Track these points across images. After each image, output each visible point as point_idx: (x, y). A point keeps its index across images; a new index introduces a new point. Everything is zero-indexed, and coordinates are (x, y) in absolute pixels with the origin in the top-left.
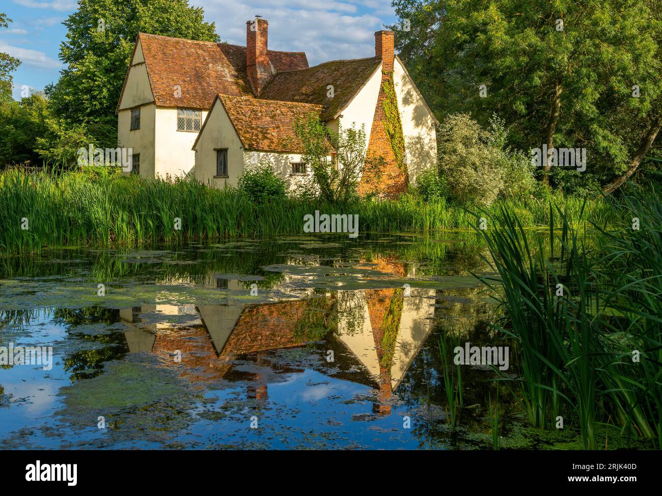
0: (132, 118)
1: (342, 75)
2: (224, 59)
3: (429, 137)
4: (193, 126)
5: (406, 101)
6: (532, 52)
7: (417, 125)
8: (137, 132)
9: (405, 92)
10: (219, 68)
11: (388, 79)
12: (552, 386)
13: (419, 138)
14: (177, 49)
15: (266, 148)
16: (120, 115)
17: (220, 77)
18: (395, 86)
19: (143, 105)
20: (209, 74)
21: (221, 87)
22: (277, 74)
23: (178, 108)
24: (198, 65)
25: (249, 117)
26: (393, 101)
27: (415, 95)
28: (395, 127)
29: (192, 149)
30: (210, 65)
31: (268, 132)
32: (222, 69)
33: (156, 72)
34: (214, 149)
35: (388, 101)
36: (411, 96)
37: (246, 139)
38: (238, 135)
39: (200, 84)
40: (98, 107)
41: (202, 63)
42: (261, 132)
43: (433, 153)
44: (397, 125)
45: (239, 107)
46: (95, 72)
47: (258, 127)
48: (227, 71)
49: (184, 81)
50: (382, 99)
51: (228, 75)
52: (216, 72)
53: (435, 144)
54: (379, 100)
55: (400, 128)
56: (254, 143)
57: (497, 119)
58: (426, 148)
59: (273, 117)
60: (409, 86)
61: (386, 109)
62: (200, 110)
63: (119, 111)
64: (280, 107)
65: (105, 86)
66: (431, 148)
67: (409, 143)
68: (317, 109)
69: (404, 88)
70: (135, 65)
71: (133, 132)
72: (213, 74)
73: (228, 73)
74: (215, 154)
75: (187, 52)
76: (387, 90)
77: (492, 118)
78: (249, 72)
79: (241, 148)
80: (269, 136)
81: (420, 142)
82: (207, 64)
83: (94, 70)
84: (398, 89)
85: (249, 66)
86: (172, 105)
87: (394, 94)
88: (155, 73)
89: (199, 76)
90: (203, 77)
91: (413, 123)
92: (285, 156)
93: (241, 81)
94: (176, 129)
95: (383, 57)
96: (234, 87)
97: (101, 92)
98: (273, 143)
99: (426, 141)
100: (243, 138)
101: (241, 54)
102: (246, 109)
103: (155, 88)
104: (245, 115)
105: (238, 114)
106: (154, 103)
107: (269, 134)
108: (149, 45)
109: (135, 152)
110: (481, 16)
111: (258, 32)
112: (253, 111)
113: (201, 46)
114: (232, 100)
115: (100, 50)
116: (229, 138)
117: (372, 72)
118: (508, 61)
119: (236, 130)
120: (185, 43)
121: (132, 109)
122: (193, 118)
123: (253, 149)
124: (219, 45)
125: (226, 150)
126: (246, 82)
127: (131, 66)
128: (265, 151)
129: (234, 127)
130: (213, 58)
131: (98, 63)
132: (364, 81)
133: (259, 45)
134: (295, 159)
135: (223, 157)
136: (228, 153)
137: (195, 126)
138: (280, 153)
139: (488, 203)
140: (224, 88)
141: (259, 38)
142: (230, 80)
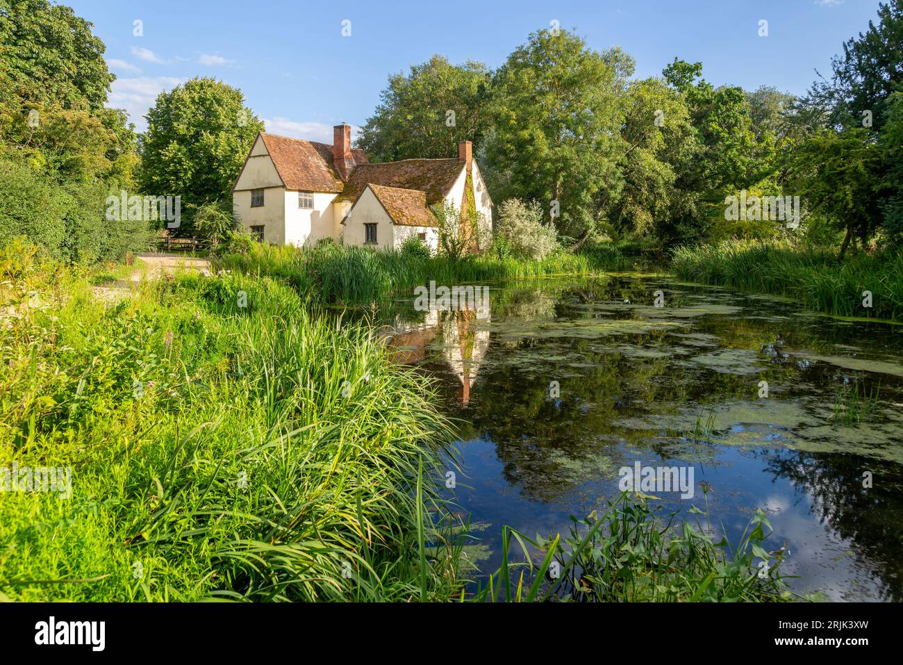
0: (253, 198)
1: (429, 170)
2: (316, 153)
3: (488, 213)
5: (478, 190)
6: (565, 160)
7: (483, 206)
8: (260, 208)
9: (478, 183)
13: (484, 215)
14: (286, 145)
15: (406, 223)
16: (235, 195)
17: (318, 167)
18: (473, 179)
19: (267, 188)
20: (311, 165)
21: (321, 174)
22: (358, 166)
23: (300, 191)
24: (303, 158)
25: (390, 200)
26: (472, 189)
27: (483, 186)
29: (341, 224)
30: (310, 158)
31: (403, 211)
32: (317, 161)
33: (279, 163)
34: (364, 224)
35: (469, 190)
36: (481, 186)
37: (394, 216)
38: (388, 214)
39: (308, 172)
40: (182, 186)
41: (304, 156)
42: (400, 211)
43: (490, 224)
44: (474, 206)
46: (181, 158)
47: (397, 208)
48: (321, 162)
49: (298, 170)
51: (322, 166)
52: (315, 163)
53: (491, 218)
54: (465, 189)
55: (475, 208)
56: (399, 219)
58: (487, 221)
60: (480, 179)
61: (468, 195)
62: (312, 192)
63: (234, 191)
64: (403, 193)
66: (489, 221)
67: (479, 218)
68: (422, 194)
69: (477, 181)
70: (255, 157)
71: (255, 209)
72: (314, 165)
73: (322, 164)
74: (363, 227)
75: (293, 148)
76: (469, 182)
77: (532, 202)
78: (336, 164)
79: (390, 222)
80: (404, 214)
81: (484, 217)
82: (308, 157)
83: (181, 156)
84: (474, 181)
85: (337, 159)
86: (296, 189)
87: (472, 184)
89: (306, 167)
90: (308, 167)
91: (481, 204)
92: (415, 228)
93: (331, 170)
94: (298, 207)
95: (466, 159)
96: (329, 175)
97: (186, 173)
98: (407, 219)
99: (487, 217)
100: (392, 216)
101: (325, 150)
103: (282, 175)
104: (387, 199)
105: (383, 198)
106: (284, 186)
108: (269, 142)
109: (258, 224)
110: (525, 134)
111: (345, 135)
112: (390, 196)
113: (300, 143)
114: (377, 188)
115: (182, 140)
116: (378, 215)
117: (461, 169)
118: (548, 165)
119: (386, 210)
120: (290, 141)
121: (251, 190)
122: (308, 198)
123: (399, 224)
124: (311, 142)
125: (375, 224)
126: (335, 171)
127: (249, 156)
128: (405, 225)
129: (384, 208)
130: (310, 152)
131: (179, 150)
132: (456, 175)
133: (346, 144)
134: (421, 230)
135: (371, 229)
136: (378, 226)
137: (309, 204)
138: (412, 226)
139: (539, 259)
140: (323, 176)
141: (346, 139)
142: (325, 170)
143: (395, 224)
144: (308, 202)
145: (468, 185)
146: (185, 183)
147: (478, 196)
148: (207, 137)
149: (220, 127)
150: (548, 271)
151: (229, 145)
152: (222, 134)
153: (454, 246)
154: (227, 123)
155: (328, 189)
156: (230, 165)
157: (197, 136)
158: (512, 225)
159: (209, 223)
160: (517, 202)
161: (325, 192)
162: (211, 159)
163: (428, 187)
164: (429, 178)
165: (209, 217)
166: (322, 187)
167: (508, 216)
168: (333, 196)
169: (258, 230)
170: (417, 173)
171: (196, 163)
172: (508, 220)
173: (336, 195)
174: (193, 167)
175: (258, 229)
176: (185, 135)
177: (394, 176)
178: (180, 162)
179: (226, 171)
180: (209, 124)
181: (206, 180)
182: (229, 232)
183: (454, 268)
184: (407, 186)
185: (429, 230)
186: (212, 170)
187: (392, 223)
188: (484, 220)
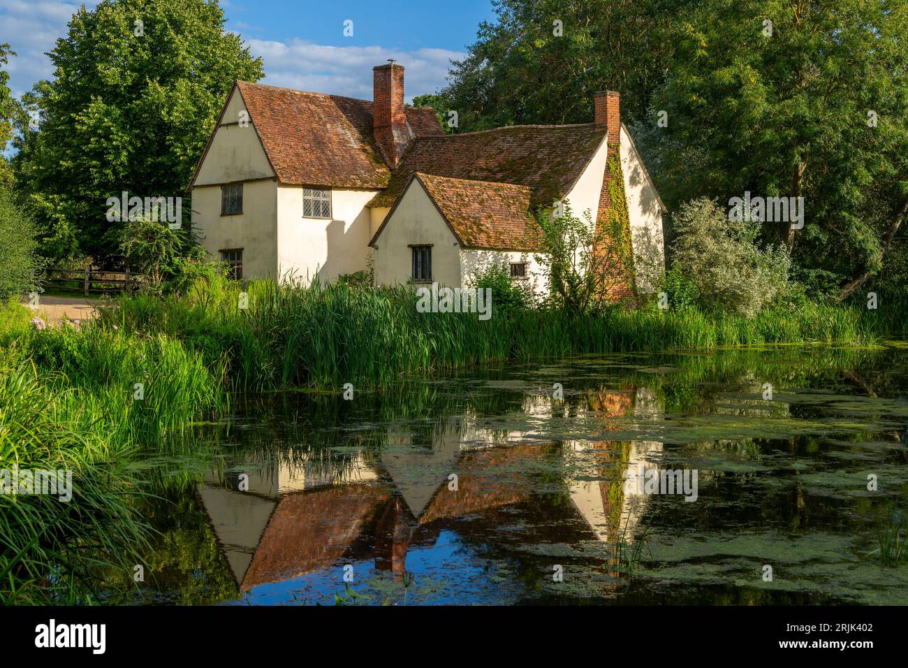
0: (224, 200)
1: (541, 146)
2: (342, 117)
3: (656, 226)
4: (321, 211)
5: (634, 181)
7: (644, 212)
8: (237, 218)
9: (632, 169)
10: (340, 130)
11: (614, 156)
13: (646, 229)
14: (285, 103)
15: (486, 245)
16: (195, 192)
17: (343, 143)
18: (622, 163)
19: (247, 181)
20: (329, 138)
21: (348, 156)
22: (417, 140)
23: (306, 187)
24: (314, 125)
25: (456, 203)
26: (619, 182)
27: (642, 175)
28: (622, 216)
29: (369, 246)
30: (329, 126)
31: (482, 223)
32: (343, 132)
33: (269, 136)
34: (409, 246)
35: (614, 182)
36: (638, 174)
37: (462, 233)
38: (452, 228)
39: (323, 152)
41: (318, 123)
42: (474, 223)
43: (660, 247)
44: (623, 213)
45: (442, 190)
46: (109, 127)
47: (469, 216)
48: (349, 134)
50: (608, 179)
51: (352, 140)
52: (337, 135)
53: (662, 236)
54: (605, 181)
55: (627, 217)
56: (471, 237)
58: (653, 241)
59: (481, 203)
60: (636, 162)
61: (611, 192)
62: (329, 188)
63: (195, 187)
64: (485, 189)
66: (658, 242)
67: (636, 236)
68: (524, 191)
69: (631, 165)
70: (228, 125)
71: (227, 219)
72: (334, 138)
73: (352, 138)
74: (409, 254)
75: (297, 108)
76: (613, 168)
78: (377, 136)
79: (455, 244)
80: (483, 228)
81: (647, 234)
82: (325, 124)
83: (110, 124)
84: (624, 167)
85: (379, 127)
86: (299, 182)
87: (621, 172)
88: (267, 138)
89: (319, 142)
90: (324, 143)
91: (640, 209)
92: (504, 254)
93: (368, 147)
94: (302, 215)
95: (608, 125)
96: (363, 157)
98: (491, 237)
99: (653, 233)
100: (458, 232)
101: (360, 110)
102: (450, 193)
103: (273, 158)
104: (451, 201)
105: (444, 199)
106: (275, 179)
107: (482, 225)
108: (252, 98)
109: (233, 246)
110: (725, 75)
111: (393, 82)
112: (458, 195)
113: (311, 99)
114: (433, 181)
115: (112, 95)
116: (434, 231)
117: (596, 145)
118: (768, 134)
119: (447, 222)
120: (293, 95)
121: (223, 186)
122: (321, 199)
123: (472, 246)
124: (332, 98)
125: (429, 247)
126: (376, 149)
127: (219, 125)
128: (485, 249)
129: (444, 216)
130: (329, 115)
131: (107, 114)
132: (588, 155)
133: (395, 99)
134: (516, 257)
135: (422, 256)
136: (434, 250)
137: (323, 210)
138: (499, 250)
139: (751, 314)
140: (352, 158)
141: (395, 90)
142: (355, 147)
143: (463, 247)
144: (321, 207)
145: (612, 174)
146: (115, 173)
147: (633, 194)
148: (156, 90)
149: (178, 72)
150: (769, 337)
151: (194, 103)
152: (182, 84)
153: (573, 287)
154: (191, 63)
155: (359, 183)
156: (192, 139)
157: (137, 88)
158: (700, 248)
159: (145, 244)
160: (708, 205)
161: (354, 188)
162: (163, 128)
163: (537, 178)
164: (540, 161)
165: (146, 233)
166: (347, 179)
167: (693, 232)
168: (369, 196)
169: (233, 259)
170: (521, 152)
171: (137, 136)
172: (690, 239)
173: (374, 194)
174: (130, 143)
175: (232, 255)
176: (117, 86)
177: (478, 157)
178: (107, 135)
179: (185, 149)
180: (160, 66)
181: (155, 166)
182: (176, 260)
183: (572, 329)
184: (499, 175)
185: (530, 257)
186: (164, 149)
187: (458, 246)
188: (646, 239)
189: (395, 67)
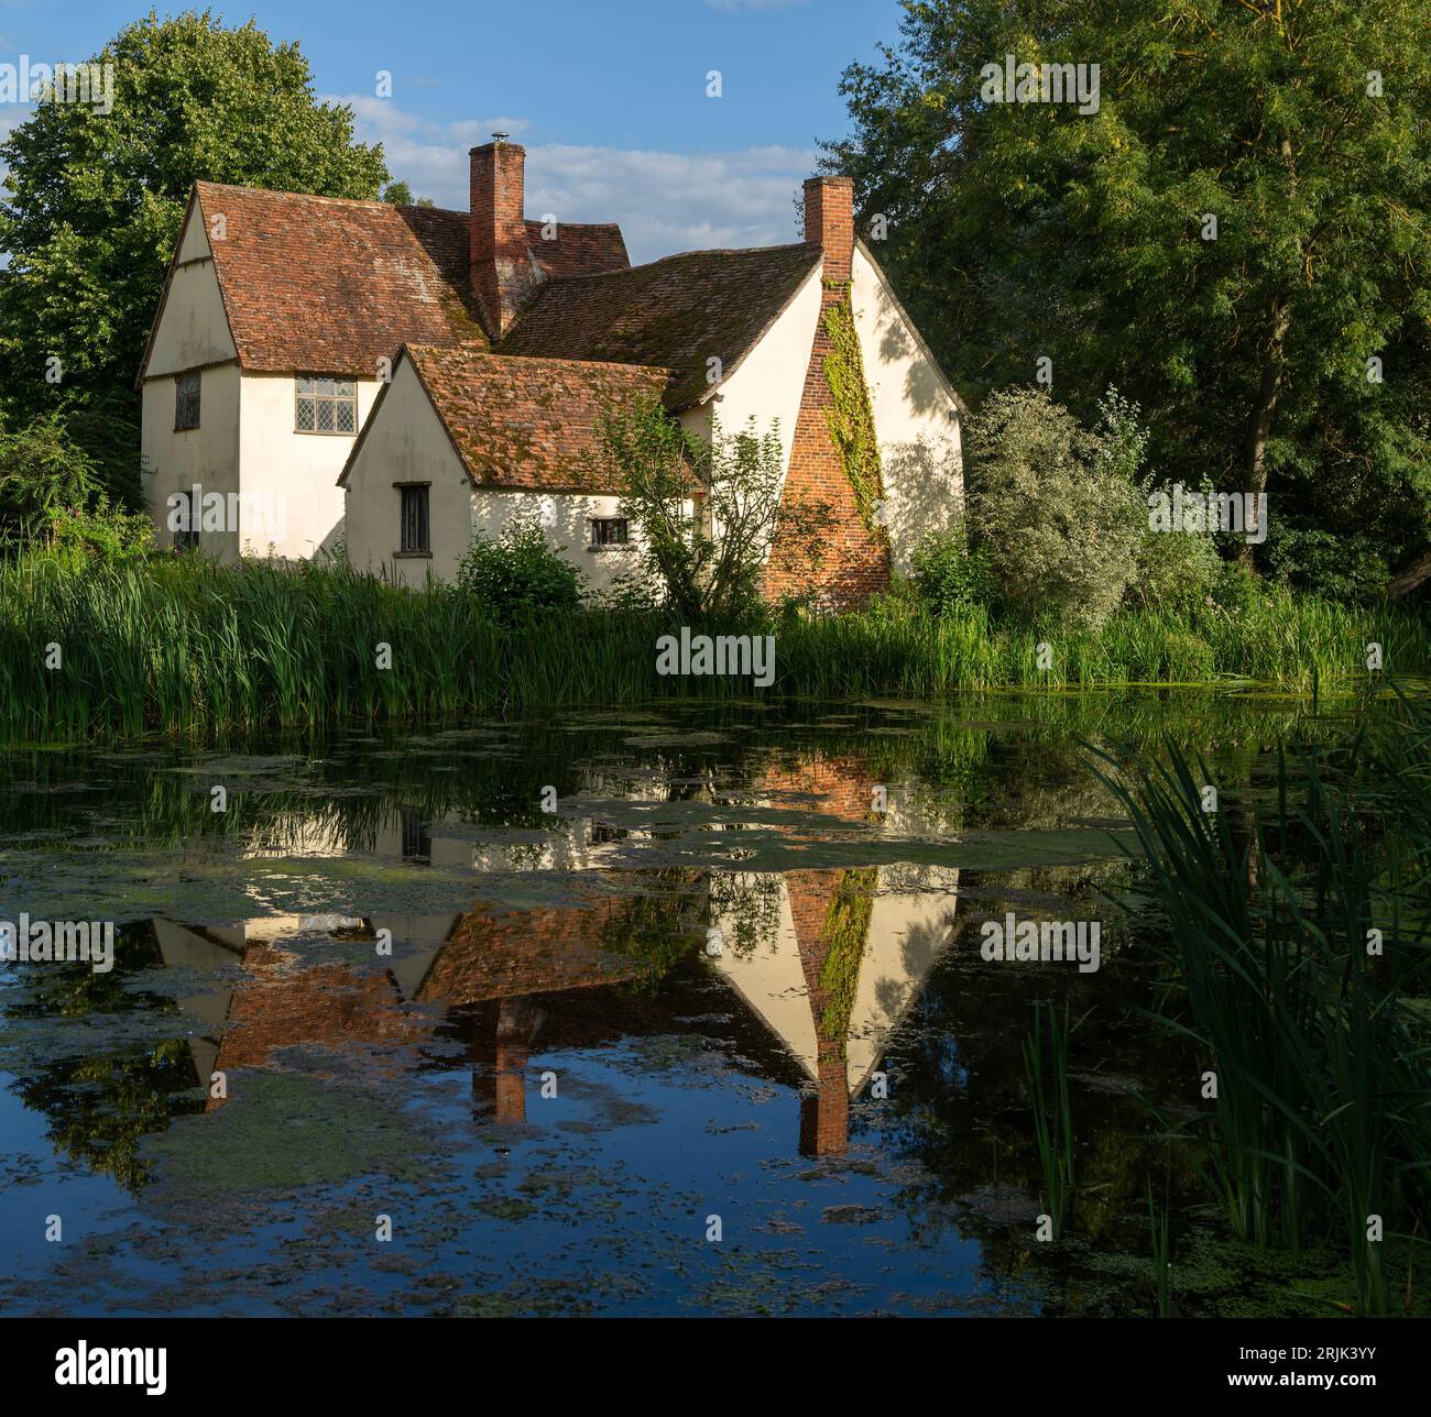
0: (179, 400)
1: (718, 289)
2: (412, 245)
3: (944, 445)
4: (335, 420)
5: (889, 351)
8: (192, 435)
9: (884, 330)
10: (401, 270)
11: (838, 303)
12: (1283, 1153)
13: (920, 448)
14: (292, 221)
15: (529, 481)
16: (149, 392)
17: (402, 293)
18: (856, 318)
19: (207, 366)
20: (374, 285)
21: (405, 317)
22: (549, 284)
23: (300, 375)
24: (347, 261)
25: (483, 403)
26: (851, 355)
27: (908, 340)
28: (857, 423)
29: (338, 484)
30: (378, 262)
31: (532, 439)
32: (407, 272)
33: (241, 282)
34: (396, 485)
35: (838, 357)
36: (902, 338)
37: (477, 459)
38: (457, 449)
39: (353, 311)
41: (355, 256)
42: (515, 440)
43: (957, 483)
44: (861, 418)
45: (458, 376)
46: (78, 276)
47: (506, 428)
48: (419, 276)
49: (312, 304)
50: (822, 352)
51: (423, 287)
52: (393, 279)
53: (958, 463)
54: (815, 356)
55: (870, 426)
56: (498, 468)
57: (1118, 401)
58: (938, 473)
59: (544, 401)
60: (894, 314)
61: (832, 378)
62: (353, 378)
64: (560, 374)
65: (103, 312)
66: (949, 474)
67: (895, 462)
68: (655, 378)
69: (881, 320)
70: (186, 265)
71: (182, 435)
72: (386, 285)
73: (424, 284)
74: (395, 498)
75: (317, 230)
76: (834, 329)
77: (1106, 399)
78: (475, 279)
79: (463, 482)
80: (534, 450)
81: (921, 460)
82: (370, 259)
83: (77, 271)
84: (863, 327)
85: (478, 263)
87: (854, 338)
88: (237, 286)
89: (349, 292)
90: (358, 295)
92: (578, 498)
93: (455, 304)
94: (293, 428)
95: (825, 244)
96: (438, 319)
97: (94, 327)
98: (545, 468)
99: (938, 455)
100: (469, 458)
101: (455, 231)
102: (475, 382)
103: (238, 323)
104: (472, 398)
105: (456, 394)
106: (236, 361)
107: (534, 444)
111: (499, 177)
112: (493, 386)
113: (353, 213)
114: (439, 360)
116: (433, 455)
117: (797, 284)
119: (452, 438)
120: (313, 206)
121: (177, 376)
122: (338, 398)
123: (498, 486)
125: (424, 488)
126: (469, 304)
127: (175, 266)
128: (525, 490)
129: (446, 427)
130: (385, 242)
132: (776, 306)
133: (502, 208)
134: (604, 507)
136: (434, 495)
137: (343, 419)
138: (563, 492)
139: (1098, 620)
140: (414, 320)
141: (500, 192)
142: (428, 299)
143: (476, 487)
144: (335, 413)
145: (834, 337)
147: (887, 380)
164: (707, 319)
170: (685, 302)
174: (113, 304)
176: (99, 203)
178: (73, 291)
180: (169, 164)
187: (468, 484)
188: (919, 469)
189: (502, 148)
